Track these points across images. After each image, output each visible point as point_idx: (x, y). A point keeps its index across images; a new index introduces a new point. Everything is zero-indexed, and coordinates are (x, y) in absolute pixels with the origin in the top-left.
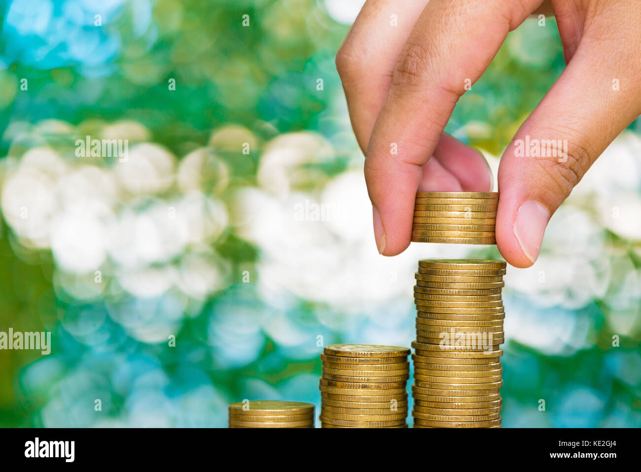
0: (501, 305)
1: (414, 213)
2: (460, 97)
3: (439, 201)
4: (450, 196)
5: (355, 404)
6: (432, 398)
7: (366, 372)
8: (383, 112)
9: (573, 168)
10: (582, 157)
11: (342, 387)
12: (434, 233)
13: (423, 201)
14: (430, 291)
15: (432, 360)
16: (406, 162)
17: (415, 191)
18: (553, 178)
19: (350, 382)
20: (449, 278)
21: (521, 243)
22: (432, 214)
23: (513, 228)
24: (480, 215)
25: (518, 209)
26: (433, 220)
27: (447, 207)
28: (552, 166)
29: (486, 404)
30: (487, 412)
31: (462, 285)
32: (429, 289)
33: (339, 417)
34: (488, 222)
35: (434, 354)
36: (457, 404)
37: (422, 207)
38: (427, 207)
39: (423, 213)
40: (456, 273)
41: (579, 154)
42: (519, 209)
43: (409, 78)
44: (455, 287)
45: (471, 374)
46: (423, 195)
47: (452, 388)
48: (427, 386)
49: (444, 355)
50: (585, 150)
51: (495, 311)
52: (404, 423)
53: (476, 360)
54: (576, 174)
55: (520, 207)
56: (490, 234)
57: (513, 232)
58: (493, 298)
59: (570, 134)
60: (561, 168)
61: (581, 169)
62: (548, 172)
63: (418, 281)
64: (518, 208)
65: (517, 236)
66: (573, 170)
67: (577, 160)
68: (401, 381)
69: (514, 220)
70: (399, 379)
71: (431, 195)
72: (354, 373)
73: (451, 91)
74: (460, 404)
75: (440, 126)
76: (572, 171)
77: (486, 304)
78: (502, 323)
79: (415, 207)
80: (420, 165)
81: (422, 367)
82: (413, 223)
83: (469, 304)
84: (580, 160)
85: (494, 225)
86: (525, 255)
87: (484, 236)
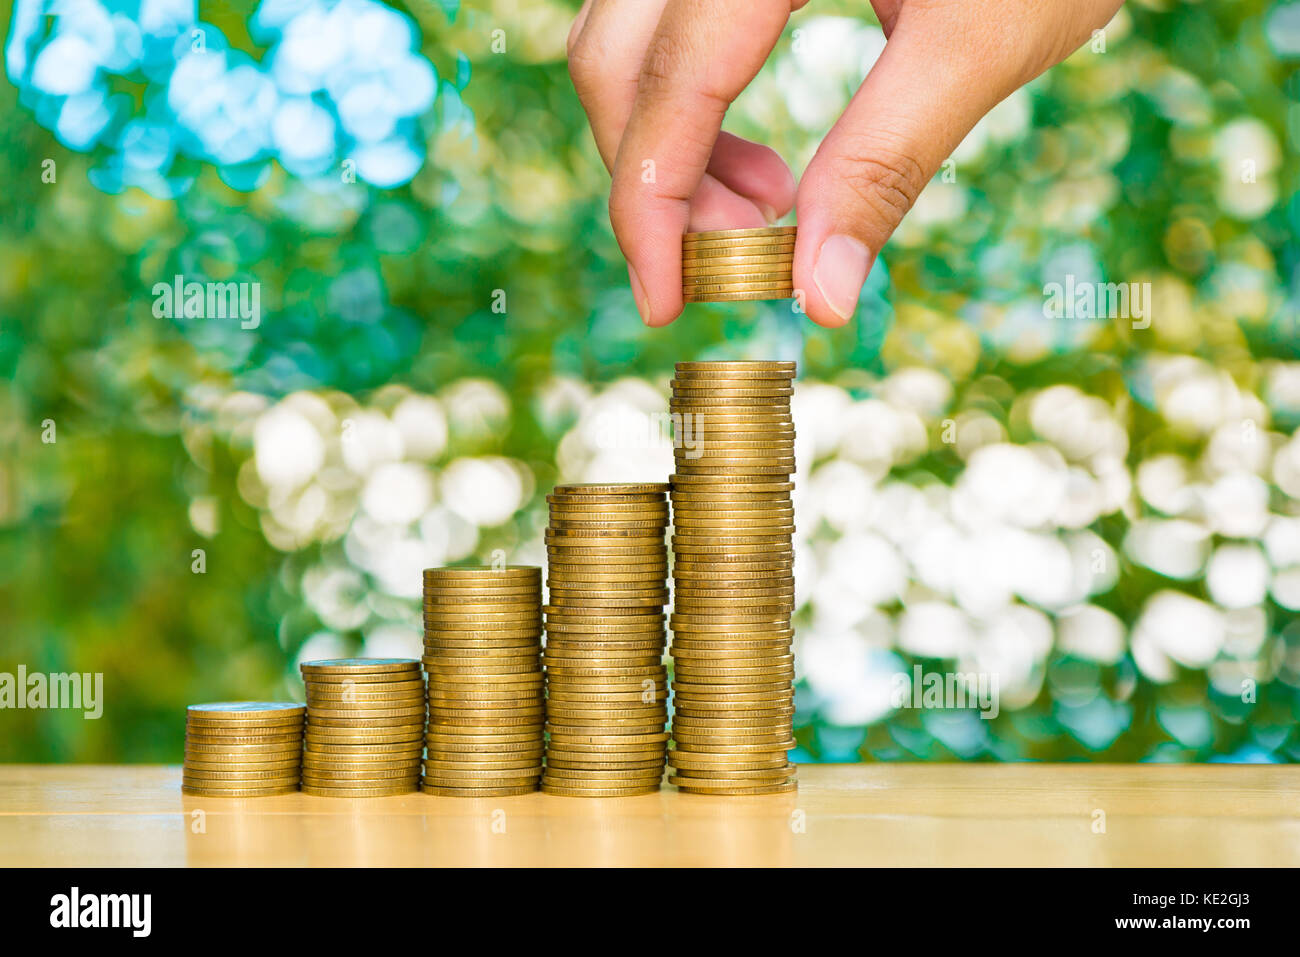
0: (789, 419)
1: (683, 264)
2: (732, 104)
3: (713, 244)
4: (726, 236)
5: (590, 559)
6: (697, 550)
7: (609, 515)
8: (629, 129)
9: (897, 186)
10: (910, 170)
11: (574, 536)
12: (710, 289)
13: (692, 246)
14: (689, 401)
15: (695, 497)
16: (658, 196)
17: (679, 233)
18: (869, 203)
19: (585, 529)
20: (715, 383)
21: (823, 292)
22: (705, 262)
23: (812, 273)
24: (771, 258)
25: (820, 248)
26: (707, 271)
27: (724, 251)
28: (866, 186)
29: (770, 555)
30: (771, 567)
31: (731, 392)
32: (688, 399)
33: (573, 577)
34: (783, 267)
35: (697, 488)
36: (729, 556)
37: (692, 254)
38: (698, 253)
39: (693, 262)
40: (725, 377)
41: (904, 166)
42: (822, 247)
43: (656, 82)
44: (722, 395)
45: (750, 514)
46: (692, 236)
47: (721, 534)
48: (690, 533)
49: (710, 488)
50: (914, 160)
51: (780, 427)
52: (661, 585)
53: (753, 495)
54: (904, 194)
55: (824, 245)
56: (786, 284)
57: (812, 279)
58: (775, 411)
59: (889, 141)
60: (879, 188)
61: (911, 187)
62: (860, 194)
63: (675, 389)
64: (821, 245)
65: (819, 285)
66: (898, 189)
67: (903, 175)
68: (656, 528)
69: (815, 262)
70: (653, 524)
71: (702, 237)
72: (589, 516)
73: (712, 96)
74: (733, 555)
75: (704, 144)
76: (897, 192)
77: (767, 418)
78: (792, 445)
79: (683, 255)
80: (683, 199)
81: (683, 507)
82: (683, 277)
83: (741, 418)
84: (908, 175)
85: (790, 271)
86: (830, 310)
87: (778, 287)
